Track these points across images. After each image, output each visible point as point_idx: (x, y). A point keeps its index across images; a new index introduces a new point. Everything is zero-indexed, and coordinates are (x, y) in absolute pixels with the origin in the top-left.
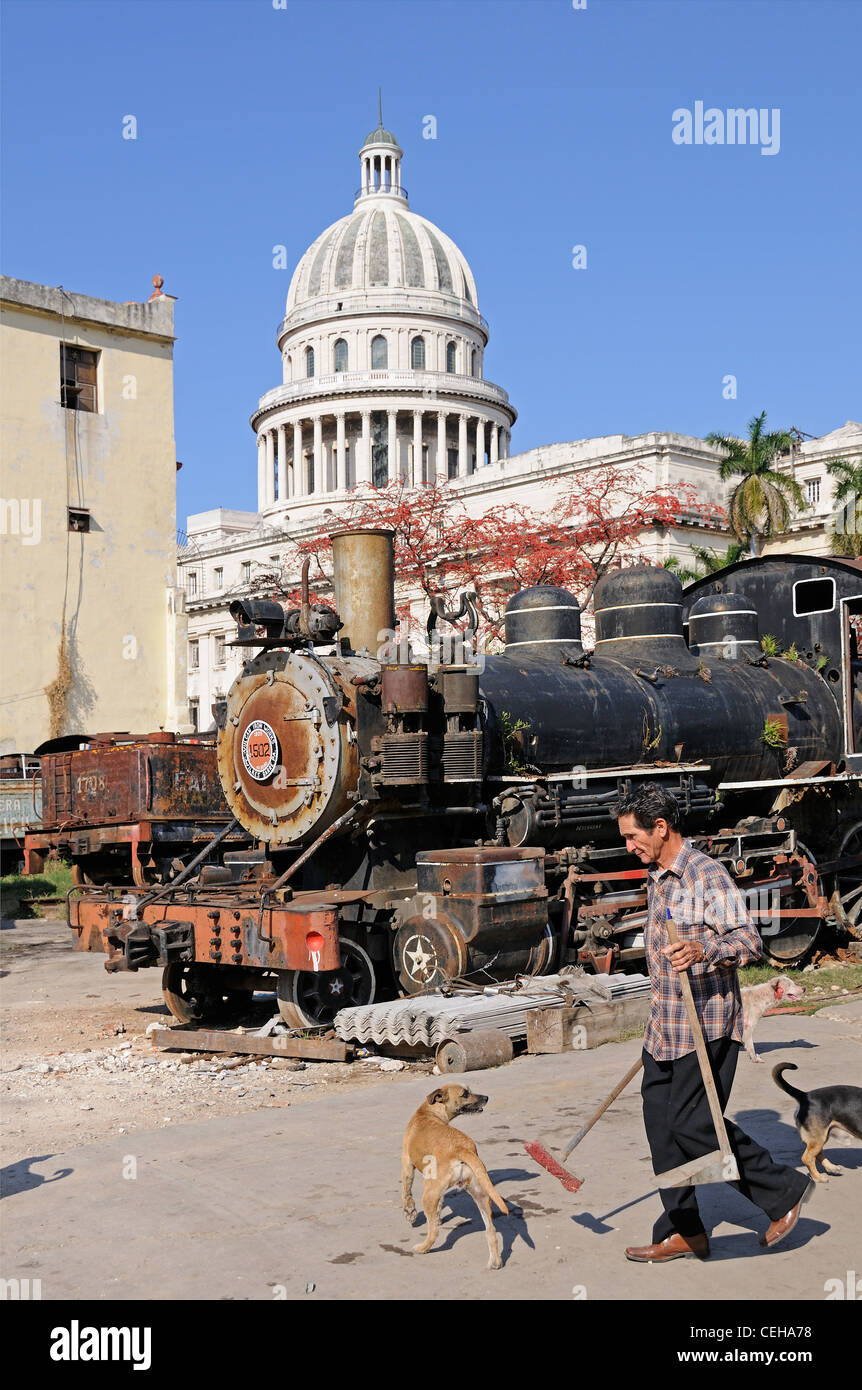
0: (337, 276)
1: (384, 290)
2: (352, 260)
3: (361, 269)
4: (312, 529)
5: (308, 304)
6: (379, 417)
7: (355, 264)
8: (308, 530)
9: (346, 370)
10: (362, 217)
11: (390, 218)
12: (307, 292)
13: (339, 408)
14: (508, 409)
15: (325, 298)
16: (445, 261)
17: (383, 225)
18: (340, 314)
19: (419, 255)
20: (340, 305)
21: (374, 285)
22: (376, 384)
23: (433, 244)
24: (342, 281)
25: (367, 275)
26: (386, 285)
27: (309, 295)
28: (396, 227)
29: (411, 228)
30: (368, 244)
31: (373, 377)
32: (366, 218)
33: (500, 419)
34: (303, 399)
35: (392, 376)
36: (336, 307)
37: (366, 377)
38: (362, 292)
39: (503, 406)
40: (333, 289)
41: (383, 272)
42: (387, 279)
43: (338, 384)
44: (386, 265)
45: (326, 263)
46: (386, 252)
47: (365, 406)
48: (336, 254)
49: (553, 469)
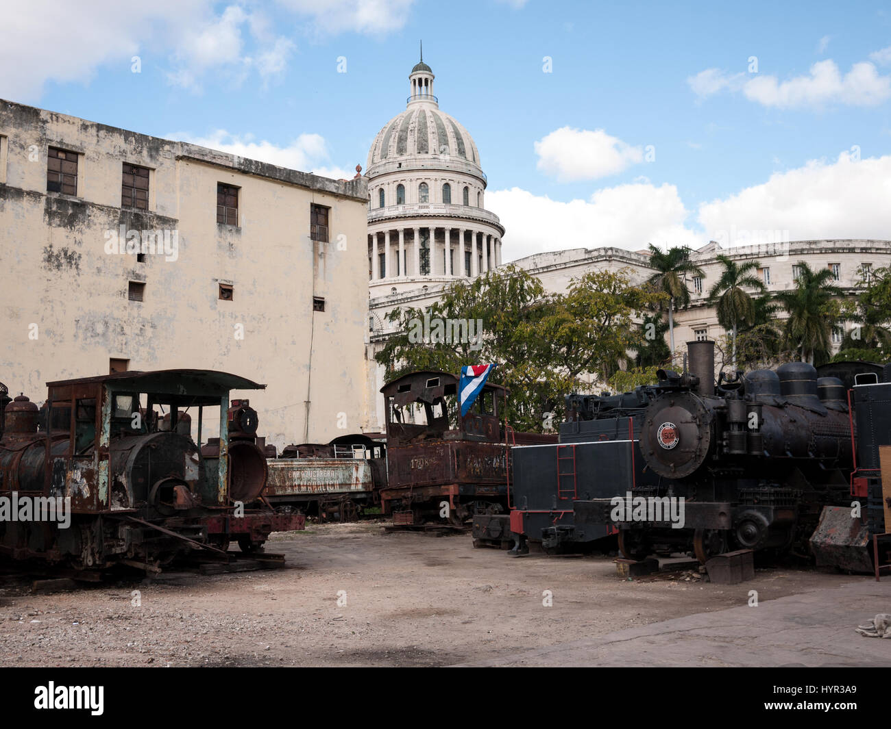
0: (398, 147)
1: (425, 156)
2: (407, 138)
3: (413, 144)
4: (394, 301)
5: (380, 164)
6: (424, 232)
7: (409, 140)
8: (391, 302)
9: (404, 204)
10: (412, 113)
11: (428, 114)
12: (379, 156)
13: (400, 226)
14: (500, 228)
15: (391, 160)
16: (461, 139)
17: (425, 117)
18: (400, 169)
19: (446, 135)
20: (400, 164)
21: (420, 153)
22: (422, 212)
23: (454, 129)
24: (401, 151)
25: (416, 146)
26: (427, 153)
27: (381, 158)
28: (432, 119)
29: (441, 120)
30: (416, 129)
31: (420, 207)
32: (415, 113)
33: (495, 233)
34: (379, 220)
35: (432, 207)
36: (398, 165)
37: (416, 208)
38: (413, 157)
39: (497, 226)
40: (396, 155)
41: (425, 145)
42: (428, 149)
43: (400, 211)
44: (427, 141)
45: (392, 139)
46: (427, 134)
47: (416, 225)
48: (397, 134)
49: (543, 268)
